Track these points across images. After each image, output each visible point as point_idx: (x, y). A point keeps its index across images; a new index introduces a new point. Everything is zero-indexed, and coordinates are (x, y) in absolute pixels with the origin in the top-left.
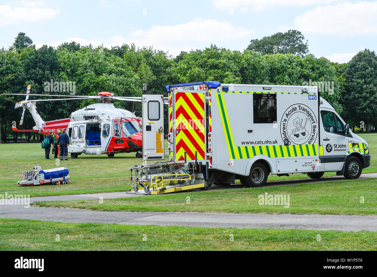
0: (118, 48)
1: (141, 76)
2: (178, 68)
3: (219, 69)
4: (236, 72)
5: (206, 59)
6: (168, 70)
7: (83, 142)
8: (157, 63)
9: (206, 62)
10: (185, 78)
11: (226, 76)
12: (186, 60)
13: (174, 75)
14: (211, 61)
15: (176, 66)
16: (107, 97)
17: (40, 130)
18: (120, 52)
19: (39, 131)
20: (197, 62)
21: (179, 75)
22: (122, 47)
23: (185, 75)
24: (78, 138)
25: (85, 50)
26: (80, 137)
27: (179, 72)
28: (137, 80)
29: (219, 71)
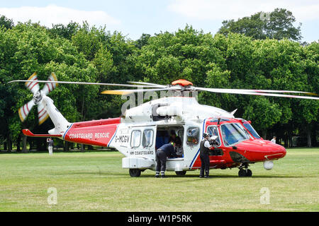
0: (61, 27)
1: (98, 65)
2: (142, 55)
3: (198, 58)
4: (221, 63)
5: (179, 44)
6: (128, 58)
7: (150, 153)
8: (116, 49)
9: (180, 48)
10: (152, 70)
11: (210, 68)
12: (153, 46)
13: (137, 65)
14: (186, 47)
15: (139, 54)
17: (63, 134)
18: (66, 33)
19: (61, 136)
20: (169, 48)
21: (144, 65)
22: (69, 26)
23: (152, 65)
24: (141, 146)
25: (21, 28)
26: (145, 146)
27: (144, 62)
28: (92, 71)
29: (200, 61)
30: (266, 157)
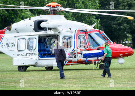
7: (35, 54)
16: (56, 9)
24: (27, 50)
30: (121, 55)
